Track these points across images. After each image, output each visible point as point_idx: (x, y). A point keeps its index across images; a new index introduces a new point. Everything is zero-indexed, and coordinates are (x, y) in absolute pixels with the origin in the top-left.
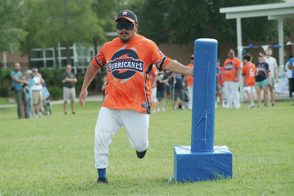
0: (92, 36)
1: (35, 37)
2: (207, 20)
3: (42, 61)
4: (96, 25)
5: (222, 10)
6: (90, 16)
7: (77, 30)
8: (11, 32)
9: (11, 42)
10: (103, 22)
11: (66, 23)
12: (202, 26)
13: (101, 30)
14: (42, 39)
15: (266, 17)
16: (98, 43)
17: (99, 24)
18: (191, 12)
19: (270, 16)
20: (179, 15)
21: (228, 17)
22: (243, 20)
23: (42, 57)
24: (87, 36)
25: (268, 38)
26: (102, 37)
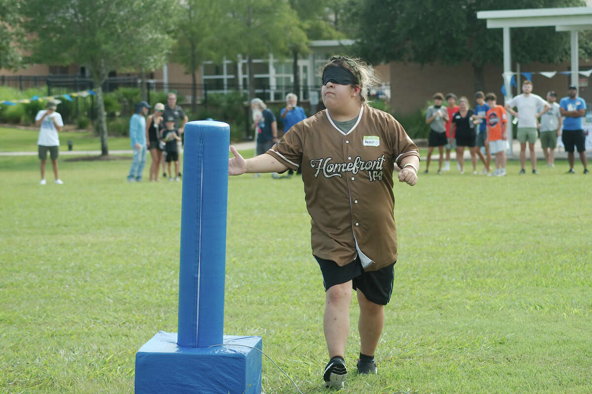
0: (289, 45)
1: (199, 46)
2: (464, 26)
3: (222, 80)
4: (296, 29)
5: (481, 15)
6: (286, 15)
7: (266, 36)
8: (151, 39)
9: (150, 55)
10: (307, 25)
11: (249, 24)
12: (454, 36)
13: (303, 35)
14: (211, 47)
15: (554, 27)
16: (299, 55)
17: (301, 27)
18: (439, 14)
19: (560, 26)
20: (420, 18)
21: (490, 25)
22: (513, 30)
23: (222, 74)
24: (282, 46)
25: (557, 58)
26: (305, 47)
